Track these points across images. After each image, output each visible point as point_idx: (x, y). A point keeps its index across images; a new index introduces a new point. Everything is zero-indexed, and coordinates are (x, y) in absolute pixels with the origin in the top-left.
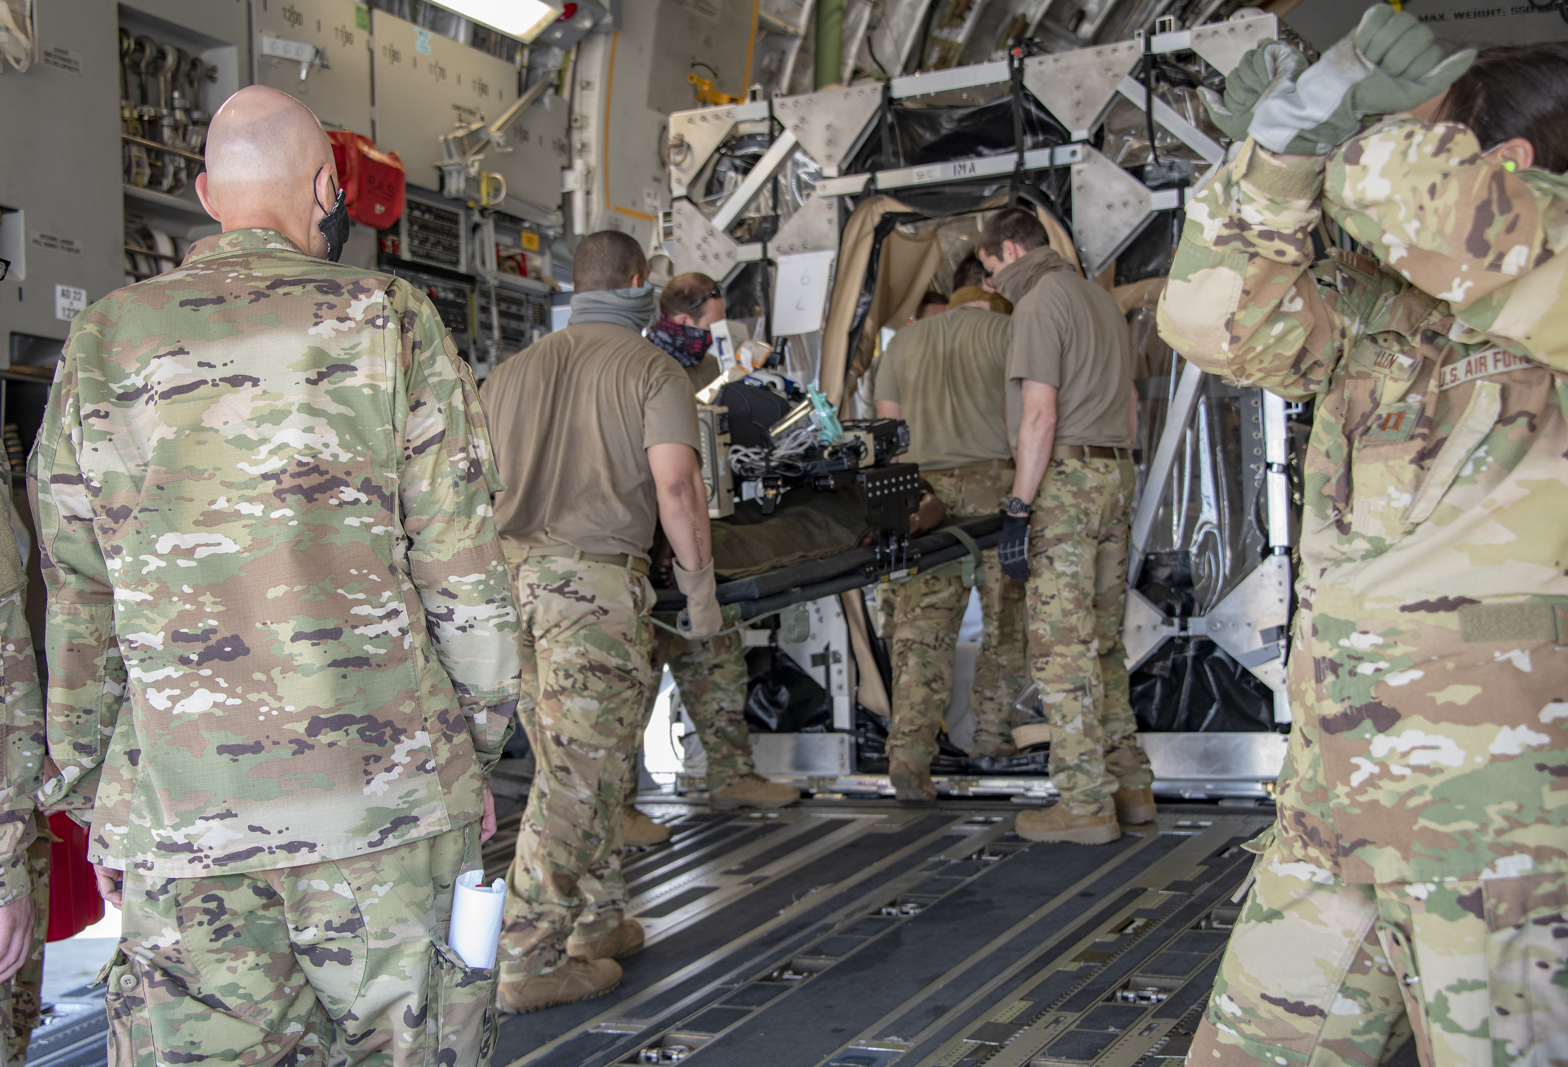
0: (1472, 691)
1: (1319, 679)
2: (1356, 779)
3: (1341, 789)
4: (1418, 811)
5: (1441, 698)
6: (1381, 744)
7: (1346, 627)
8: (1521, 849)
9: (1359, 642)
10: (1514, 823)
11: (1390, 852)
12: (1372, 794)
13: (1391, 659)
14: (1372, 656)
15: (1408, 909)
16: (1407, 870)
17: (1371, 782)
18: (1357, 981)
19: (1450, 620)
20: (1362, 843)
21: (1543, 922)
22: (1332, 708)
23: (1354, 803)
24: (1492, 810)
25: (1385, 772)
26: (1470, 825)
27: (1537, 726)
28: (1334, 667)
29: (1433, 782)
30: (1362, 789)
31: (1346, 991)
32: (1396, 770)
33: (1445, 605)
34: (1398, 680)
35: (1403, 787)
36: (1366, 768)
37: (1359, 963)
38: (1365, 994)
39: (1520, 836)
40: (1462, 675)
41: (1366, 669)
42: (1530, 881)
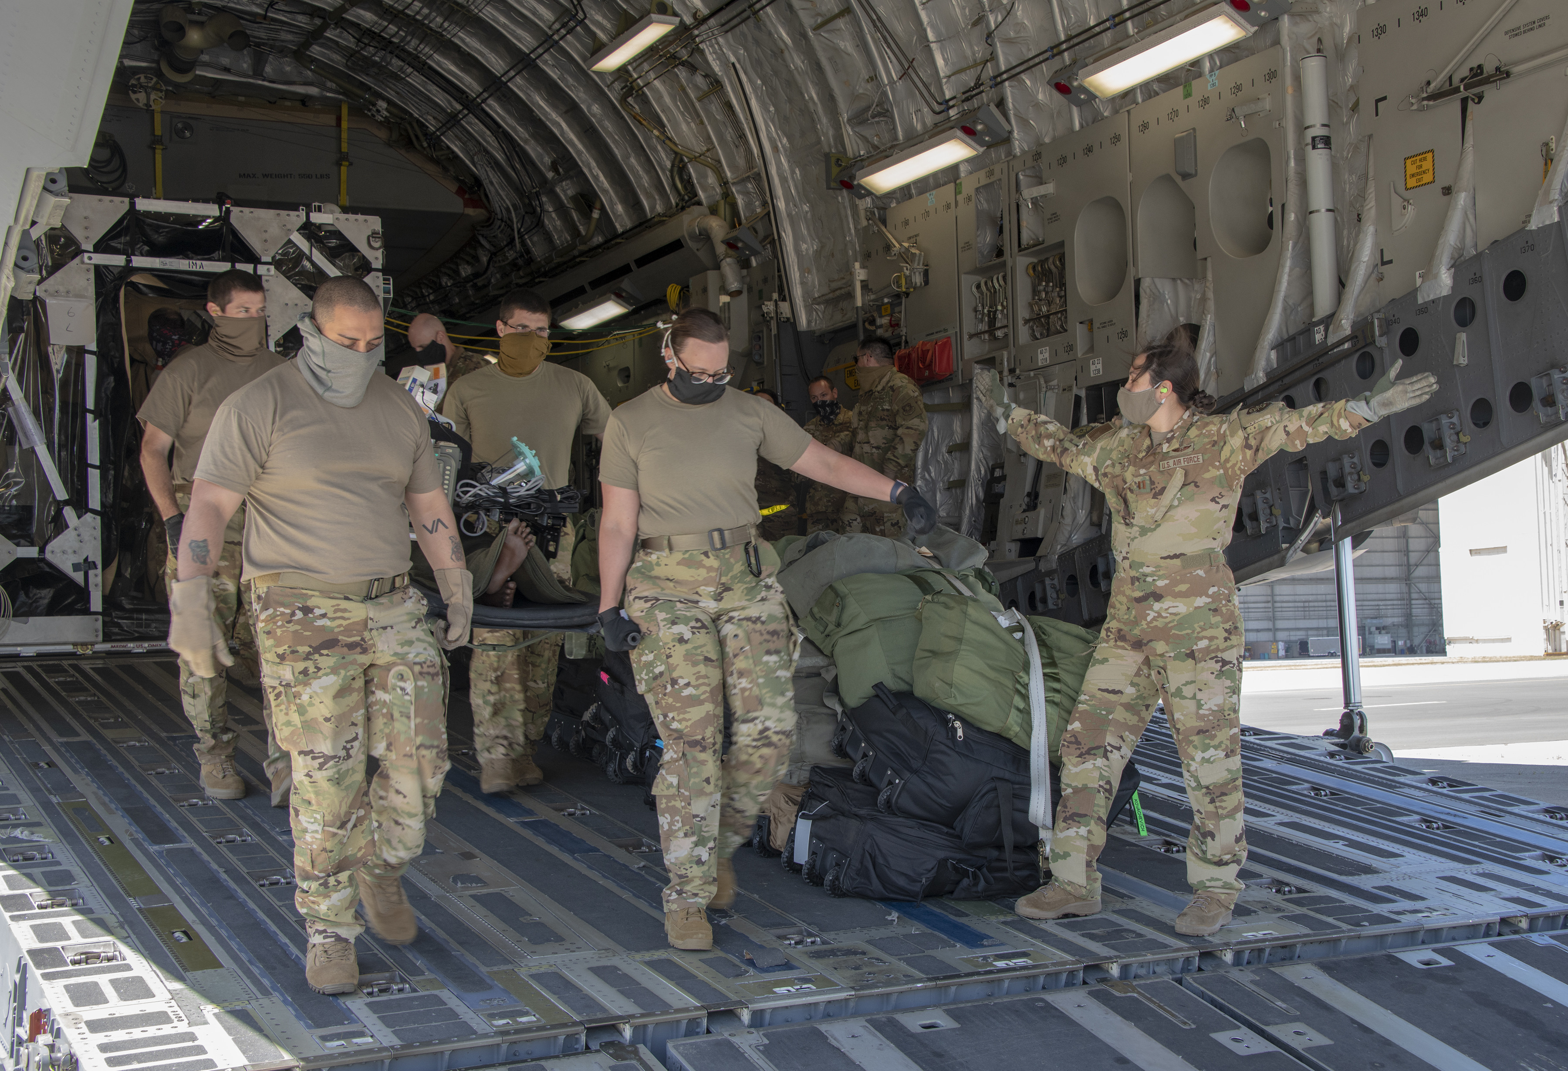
0: (1187, 586)
1: (1133, 584)
2: (1149, 618)
3: (1144, 623)
4: (1172, 628)
5: (1177, 589)
6: (1157, 606)
7: (1142, 565)
8: (1206, 638)
9: (1146, 570)
10: (1203, 629)
11: (1162, 643)
12: (1155, 623)
13: (1159, 576)
14: (1151, 575)
15: (1165, 661)
16: (1167, 648)
17: (1154, 619)
18: (1136, 680)
19: (1177, 562)
20: (1151, 641)
21: (1211, 659)
22: (1138, 594)
23: (1149, 627)
24: (1196, 626)
25: (1160, 615)
26: (1189, 631)
27: (1208, 596)
28: (1138, 579)
29: (1177, 618)
30: (1151, 622)
31: (1133, 684)
32: (1164, 614)
33: (1176, 556)
34: (1161, 583)
35: (1167, 620)
36: (1152, 615)
37: (1138, 674)
38: (1138, 685)
39: (1204, 634)
40: (1182, 582)
41: (1149, 579)
42: (1208, 647)
